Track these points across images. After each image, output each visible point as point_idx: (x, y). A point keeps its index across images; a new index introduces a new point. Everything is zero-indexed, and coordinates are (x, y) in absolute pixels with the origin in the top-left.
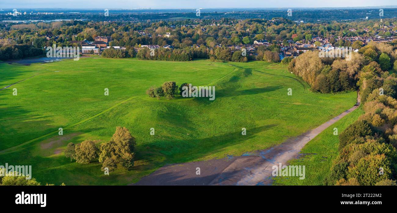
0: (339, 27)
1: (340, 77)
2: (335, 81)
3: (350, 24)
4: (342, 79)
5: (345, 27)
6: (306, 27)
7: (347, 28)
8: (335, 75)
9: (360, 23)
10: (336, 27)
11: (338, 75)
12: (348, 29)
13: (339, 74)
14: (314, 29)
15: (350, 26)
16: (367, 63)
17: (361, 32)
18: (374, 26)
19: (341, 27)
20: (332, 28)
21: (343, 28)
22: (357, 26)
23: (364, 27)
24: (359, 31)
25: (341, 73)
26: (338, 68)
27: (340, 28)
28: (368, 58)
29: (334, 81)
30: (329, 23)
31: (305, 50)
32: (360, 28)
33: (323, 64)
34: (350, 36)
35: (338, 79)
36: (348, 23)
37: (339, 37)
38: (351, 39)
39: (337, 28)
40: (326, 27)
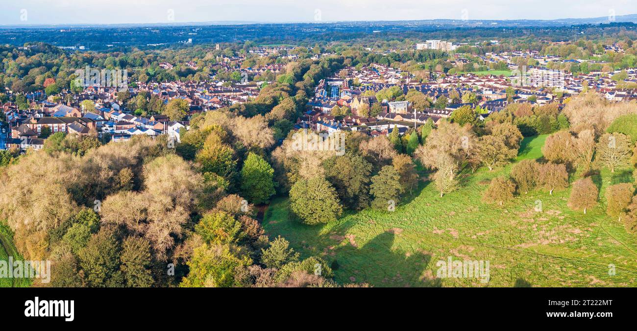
0: (142, 59)
1: (124, 258)
2: (106, 275)
3: (162, 53)
4: (132, 268)
5: (152, 60)
6: (81, 60)
7: (155, 62)
8: (109, 254)
9: (180, 51)
10: (135, 59)
11: (117, 251)
12: (159, 65)
13: (120, 250)
14: (95, 64)
15: (161, 58)
16: (210, 199)
17: (183, 70)
18: (206, 58)
19: (145, 60)
20: (129, 61)
21: (150, 61)
22: (174, 57)
23: (188, 59)
24: (178, 68)
25: (127, 242)
26: (120, 221)
27: (144, 62)
28: (213, 180)
29: (103, 275)
30: (126, 51)
31: (57, 125)
32: (180, 62)
33: (74, 203)
34: (161, 80)
35: (117, 268)
36: (158, 51)
37: (139, 83)
38: (164, 88)
39: (139, 62)
40: (117, 59)
